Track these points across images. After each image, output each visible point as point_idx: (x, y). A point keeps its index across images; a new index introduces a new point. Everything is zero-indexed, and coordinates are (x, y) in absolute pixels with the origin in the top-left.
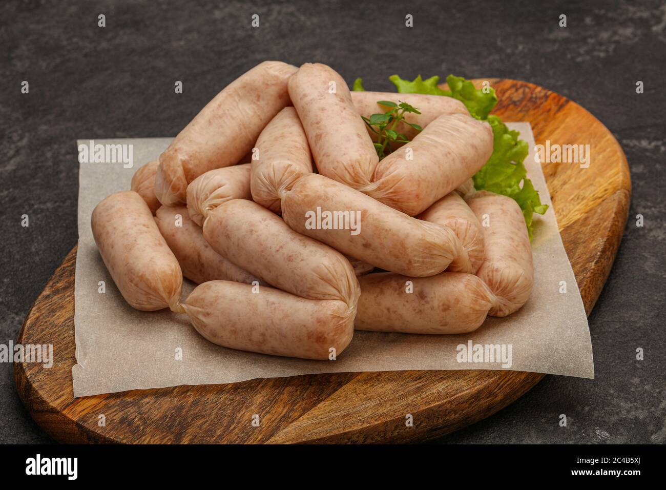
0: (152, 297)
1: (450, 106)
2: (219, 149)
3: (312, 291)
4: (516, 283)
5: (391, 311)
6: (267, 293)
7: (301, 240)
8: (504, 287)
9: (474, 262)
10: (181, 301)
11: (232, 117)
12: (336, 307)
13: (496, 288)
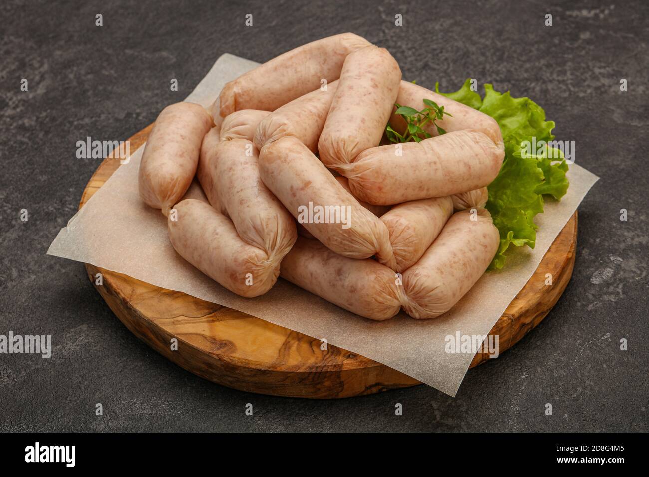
0: (151, 195)
2: (272, 93)
3: (245, 235)
4: (429, 292)
5: (313, 276)
6: (221, 223)
7: (258, 189)
8: (417, 292)
9: (400, 261)
10: (172, 207)
11: (295, 70)
12: (254, 255)
13: (409, 291)
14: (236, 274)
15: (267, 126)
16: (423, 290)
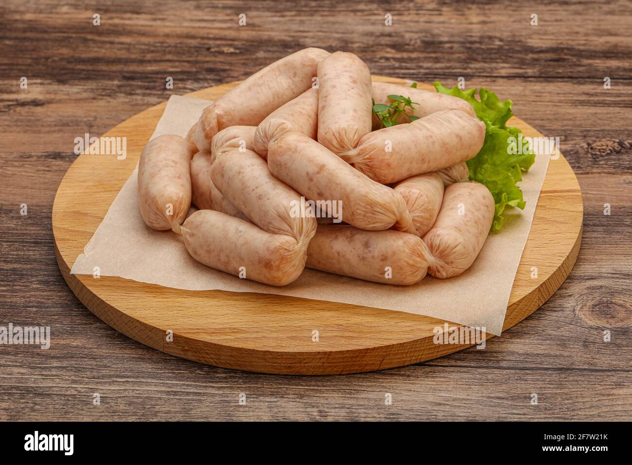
0: (158, 217)
1: (457, 104)
2: (251, 110)
3: (270, 225)
4: (453, 249)
5: (340, 255)
7: (274, 184)
8: (442, 250)
9: (419, 227)
10: (181, 224)
11: (269, 86)
12: (285, 240)
13: (434, 251)
14: (270, 262)
15: (267, 127)
16: (448, 247)
